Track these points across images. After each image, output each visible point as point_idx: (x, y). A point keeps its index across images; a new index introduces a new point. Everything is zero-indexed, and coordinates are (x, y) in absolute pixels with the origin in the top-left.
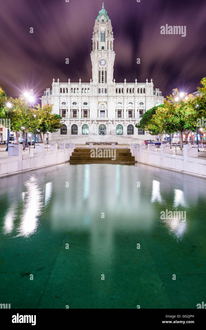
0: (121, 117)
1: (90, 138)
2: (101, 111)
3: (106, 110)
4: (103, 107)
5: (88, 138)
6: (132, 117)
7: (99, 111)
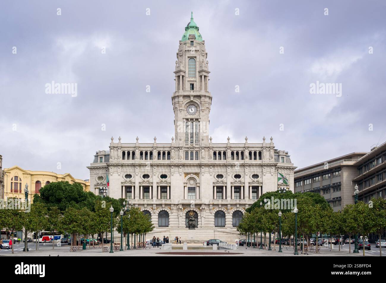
0: (222, 198)
1: (172, 234)
2: (189, 188)
3: (198, 188)
4: (192, 182)
5: (169, 234)
6: (240, 198)
7: (186, 189)
